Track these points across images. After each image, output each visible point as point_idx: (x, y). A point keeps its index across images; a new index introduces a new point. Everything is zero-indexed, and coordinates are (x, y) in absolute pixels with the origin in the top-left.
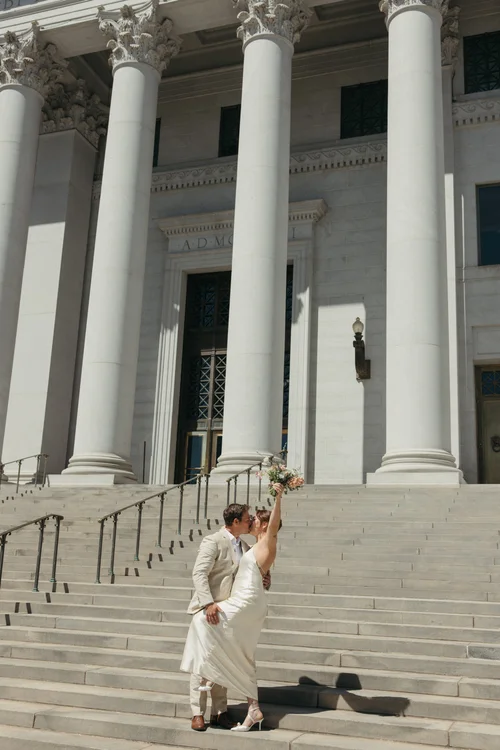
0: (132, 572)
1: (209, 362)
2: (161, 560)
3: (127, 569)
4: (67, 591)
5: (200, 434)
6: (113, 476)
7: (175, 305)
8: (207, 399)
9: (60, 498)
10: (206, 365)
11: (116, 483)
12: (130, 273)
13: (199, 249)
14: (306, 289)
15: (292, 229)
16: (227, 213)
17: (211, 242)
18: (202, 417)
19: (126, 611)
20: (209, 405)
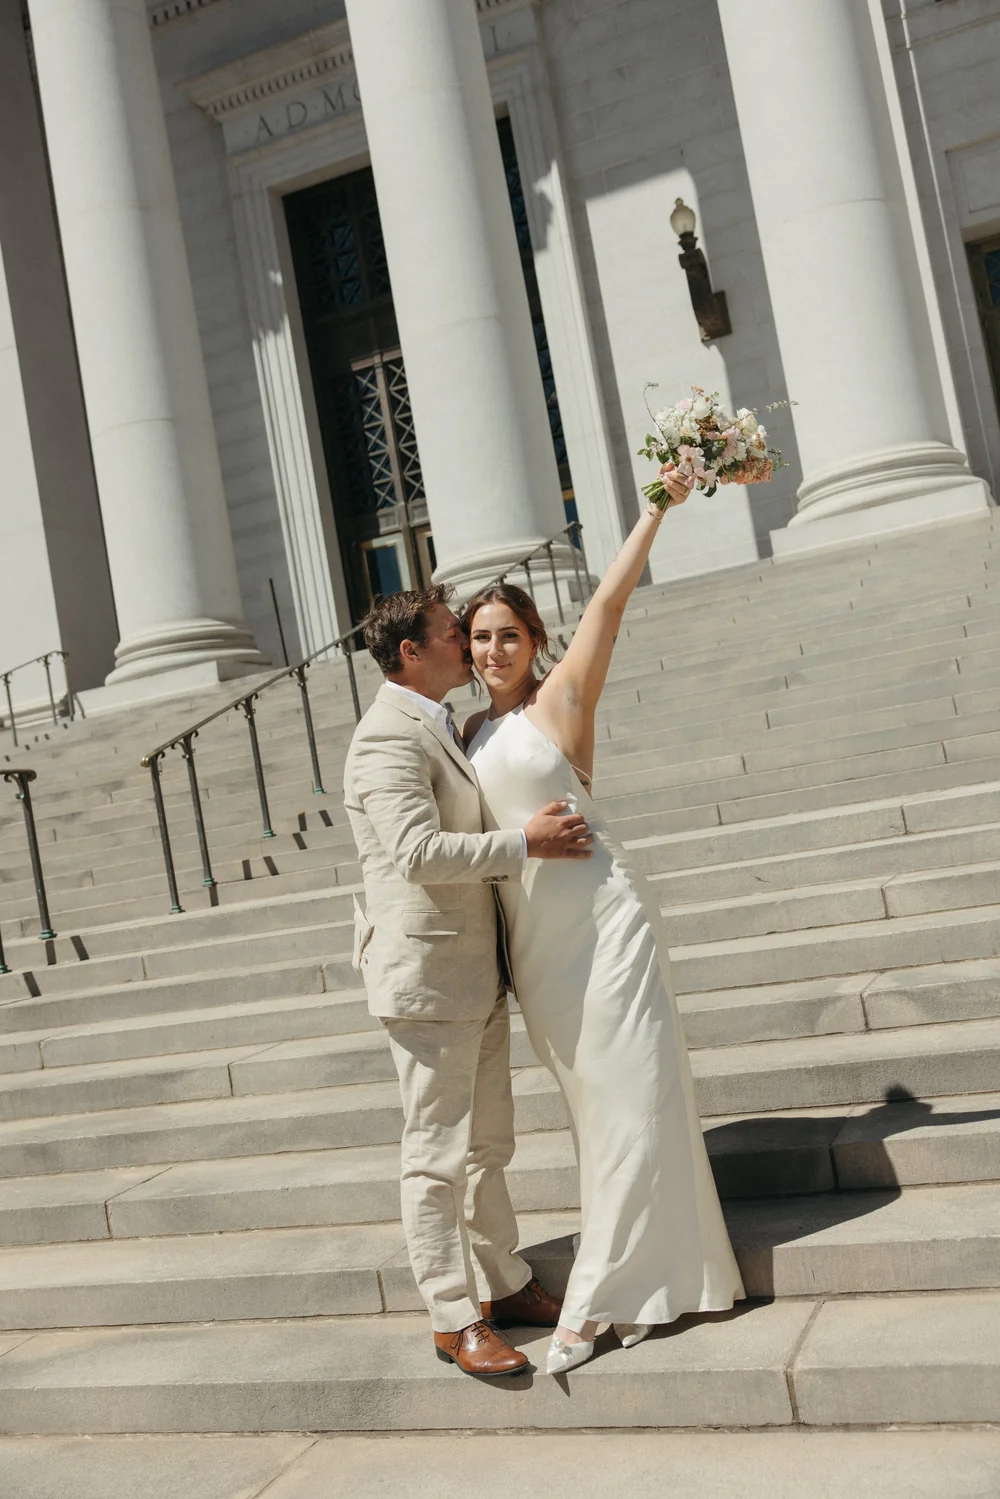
0: (259, 868)
1: (373, 380)
2: (328, 823)
3: (246, 864)
4: (83, 956)
5: (389, 541)
6: (213, 665)
7: (272, 274)
8: (387, 464)
9: (108, 736)
10: (368, 390)
11: (223, 678)
12: (143, 205)
13: (292, 129)
14: (548, 169)
15: (489, 29)
16: (334, 28)
17: (317, 108)
18: (386, 504)
19: (225, 983)
20: (394, 476)
